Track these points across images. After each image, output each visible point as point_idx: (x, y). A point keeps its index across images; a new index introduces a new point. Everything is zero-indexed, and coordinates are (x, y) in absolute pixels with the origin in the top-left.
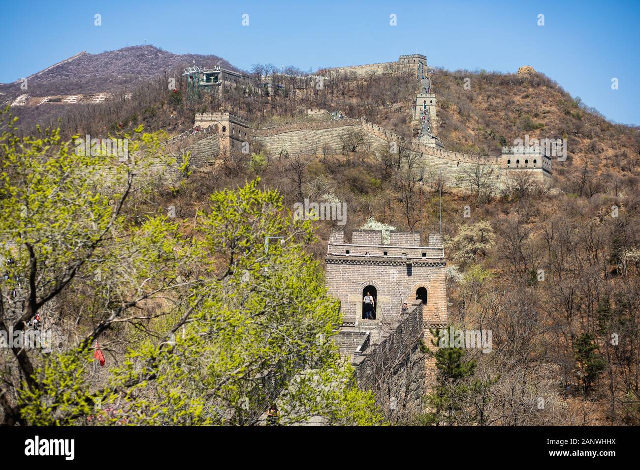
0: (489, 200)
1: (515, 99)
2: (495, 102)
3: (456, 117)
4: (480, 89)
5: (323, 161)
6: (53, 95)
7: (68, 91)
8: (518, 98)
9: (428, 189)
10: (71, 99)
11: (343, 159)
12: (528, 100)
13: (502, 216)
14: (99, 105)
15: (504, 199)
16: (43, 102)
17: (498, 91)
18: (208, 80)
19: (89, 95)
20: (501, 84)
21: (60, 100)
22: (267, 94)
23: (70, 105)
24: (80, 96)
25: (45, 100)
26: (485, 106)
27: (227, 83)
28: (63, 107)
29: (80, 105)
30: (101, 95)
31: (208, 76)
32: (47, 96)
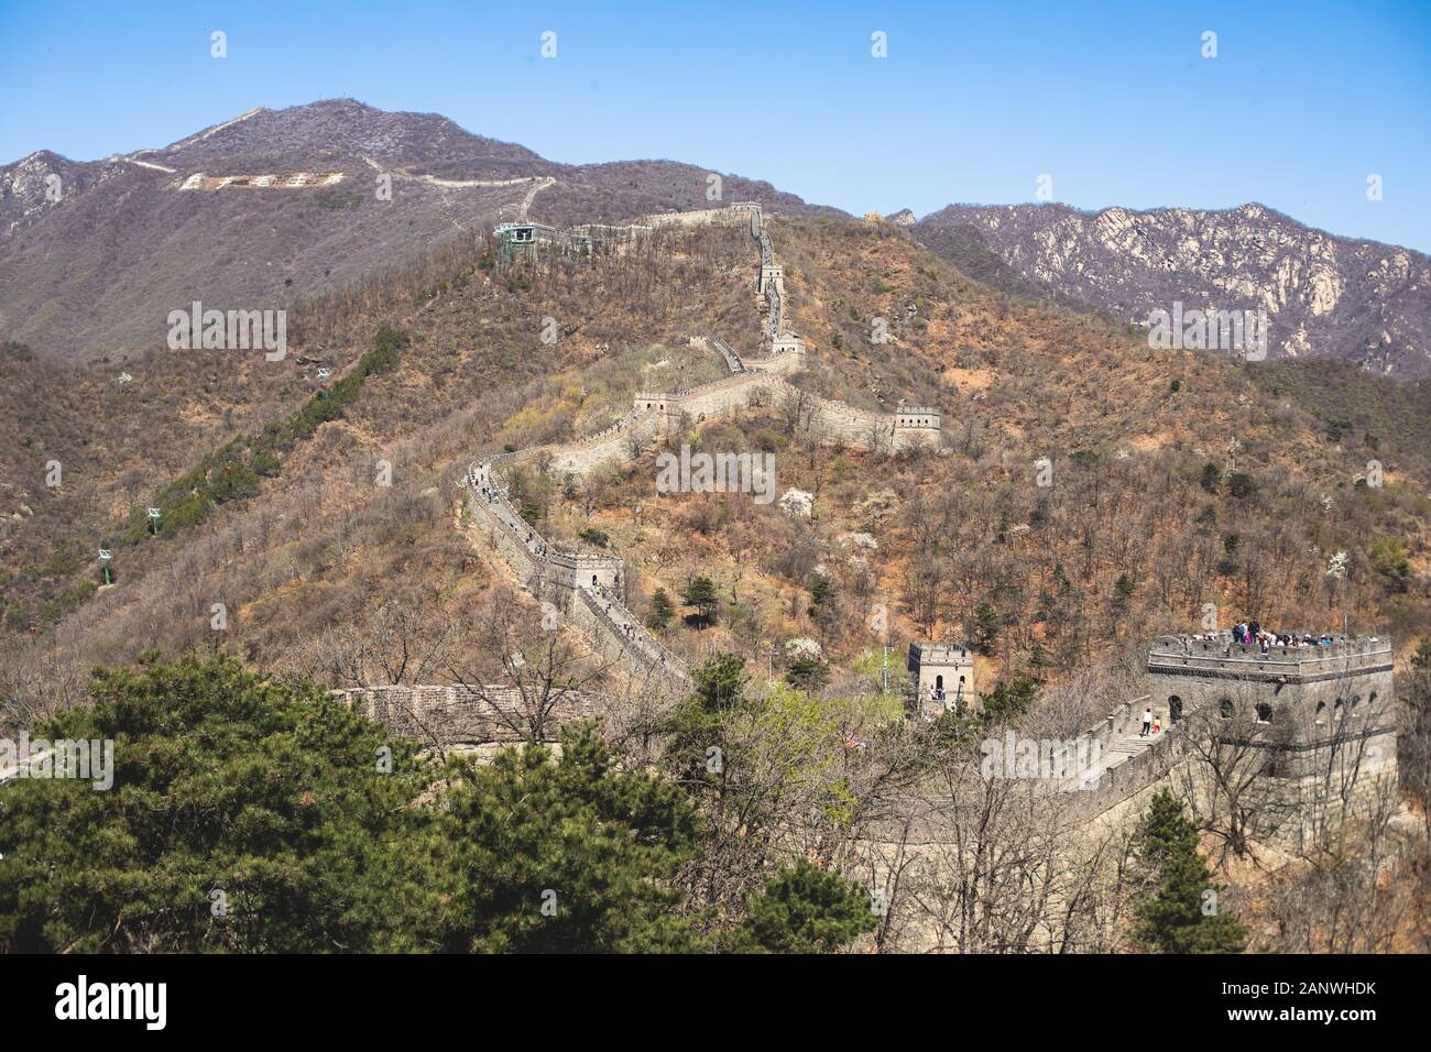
0: (886, 457)
1: (862, 255)
2: (840, 258)
3: (802, 284)
4: (823, 242)
5: (736, 421)
6: (236, 174)
7: (256, 170)
8: (866, 253)
9: (828, 443)
10: (262, 181)
11: (751, 415)
12: (876, 255)
13: (899, 476)
14: (301, 190)
15: (899, 458)
16: (223, 184)
17: (842, 244)
18: (520, 236)
19: (285, 174)
20: (846, 235)
21: (246, 182)
22: (586, 252)
23: (260, 189)
24: (273, 177)
25: (226, 181)
26: (829, 264)
27: (542, 240)
28: (252, 192)
29: (275, 189)
30: (301, 176)
31: (520, 233)
32: (228, 175)
